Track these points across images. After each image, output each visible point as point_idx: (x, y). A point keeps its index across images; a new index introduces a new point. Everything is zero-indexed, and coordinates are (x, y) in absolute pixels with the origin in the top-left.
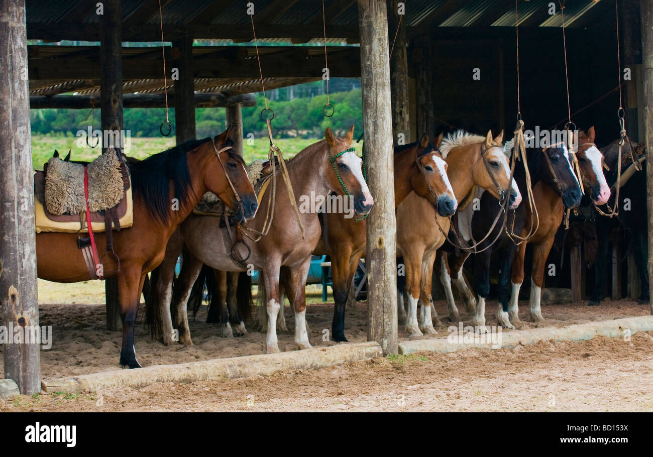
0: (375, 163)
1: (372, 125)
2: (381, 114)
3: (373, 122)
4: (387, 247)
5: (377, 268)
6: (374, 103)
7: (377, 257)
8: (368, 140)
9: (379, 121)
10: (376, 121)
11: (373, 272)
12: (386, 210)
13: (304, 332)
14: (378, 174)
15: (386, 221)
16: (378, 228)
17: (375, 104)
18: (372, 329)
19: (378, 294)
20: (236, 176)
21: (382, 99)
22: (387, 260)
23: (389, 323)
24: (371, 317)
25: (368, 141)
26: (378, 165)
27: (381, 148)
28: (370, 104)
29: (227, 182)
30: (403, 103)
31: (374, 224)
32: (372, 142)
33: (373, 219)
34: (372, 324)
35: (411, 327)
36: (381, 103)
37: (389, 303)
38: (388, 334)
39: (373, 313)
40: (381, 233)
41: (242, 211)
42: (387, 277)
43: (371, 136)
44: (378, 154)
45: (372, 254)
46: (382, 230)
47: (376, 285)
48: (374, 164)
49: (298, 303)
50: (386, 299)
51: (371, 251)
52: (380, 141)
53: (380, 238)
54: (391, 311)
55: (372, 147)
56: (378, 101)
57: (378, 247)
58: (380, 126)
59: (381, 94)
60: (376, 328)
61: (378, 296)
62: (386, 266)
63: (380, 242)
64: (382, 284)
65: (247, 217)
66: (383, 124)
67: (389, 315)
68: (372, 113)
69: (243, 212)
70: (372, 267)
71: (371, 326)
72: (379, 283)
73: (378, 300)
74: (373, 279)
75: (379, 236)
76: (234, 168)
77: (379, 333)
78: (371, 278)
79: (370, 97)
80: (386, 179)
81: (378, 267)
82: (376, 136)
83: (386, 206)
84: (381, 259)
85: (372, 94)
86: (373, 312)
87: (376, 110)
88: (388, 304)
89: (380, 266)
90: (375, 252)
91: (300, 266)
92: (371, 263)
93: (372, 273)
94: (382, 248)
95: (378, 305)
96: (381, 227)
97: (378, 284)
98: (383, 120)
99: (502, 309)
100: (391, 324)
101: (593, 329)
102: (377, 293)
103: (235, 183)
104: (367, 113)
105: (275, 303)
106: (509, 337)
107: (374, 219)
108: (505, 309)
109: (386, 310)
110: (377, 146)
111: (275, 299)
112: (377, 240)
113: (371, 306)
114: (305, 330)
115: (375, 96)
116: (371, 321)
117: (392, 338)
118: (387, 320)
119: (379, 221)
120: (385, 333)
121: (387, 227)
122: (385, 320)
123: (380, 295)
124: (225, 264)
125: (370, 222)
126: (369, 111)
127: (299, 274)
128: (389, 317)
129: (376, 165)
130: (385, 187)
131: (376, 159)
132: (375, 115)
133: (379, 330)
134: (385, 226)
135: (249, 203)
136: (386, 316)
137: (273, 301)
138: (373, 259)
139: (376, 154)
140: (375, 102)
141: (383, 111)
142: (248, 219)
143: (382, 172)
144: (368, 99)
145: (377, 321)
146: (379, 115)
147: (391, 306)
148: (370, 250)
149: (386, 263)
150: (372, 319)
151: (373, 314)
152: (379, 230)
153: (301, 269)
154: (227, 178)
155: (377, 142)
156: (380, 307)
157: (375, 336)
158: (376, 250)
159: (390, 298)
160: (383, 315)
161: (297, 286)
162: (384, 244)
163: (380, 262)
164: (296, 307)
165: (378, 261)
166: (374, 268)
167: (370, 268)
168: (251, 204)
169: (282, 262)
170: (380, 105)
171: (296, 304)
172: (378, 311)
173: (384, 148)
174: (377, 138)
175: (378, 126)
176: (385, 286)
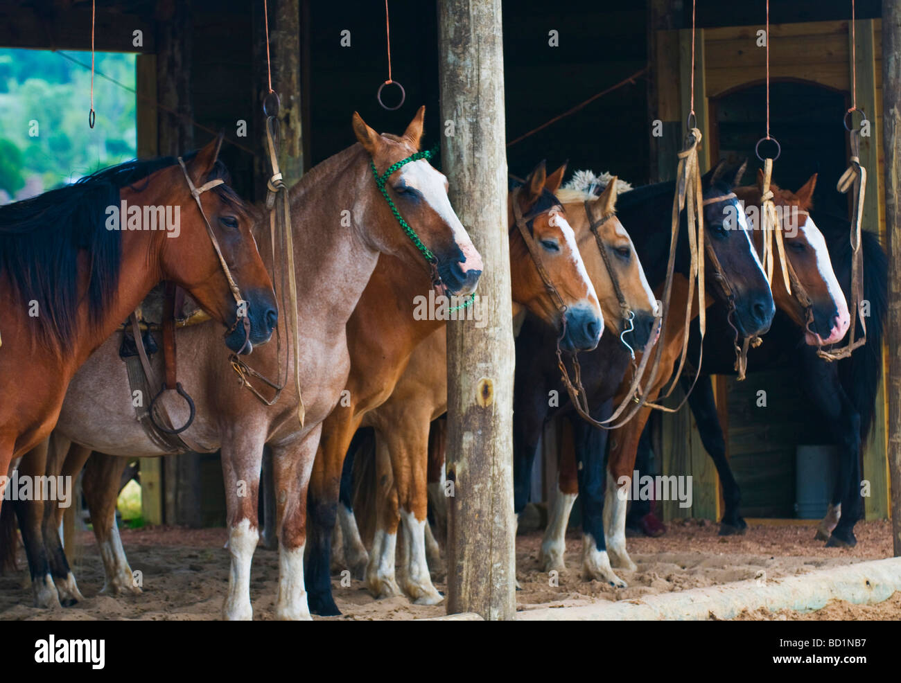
0: (476, 215)
1: (467, 130)
2: (488, 107)
3: (471, 124)
4: (499, 401)
5: (476, 449)
6: (472, 82)
7: (477, 424)
8: (456, 164)
9: (484, 123)
10: (477, 122)
11: (469, 458)
12: (498, 320)
13: (302, 594)
14: (482, 240)
15: (497, 344)
16: (480, 360)
17: (476, 82)
18: (463, 586)
19: (479, 507)
20: (235, 246)
21: (490, 72)
22: (499, 431)
23: (503, 572)
24: (462, 558)
25: (459, 166)
26: (480, 219)
27: (489, 183)
28: (464, 85)
29: (214, 260)
30: (292, 97)
31: (470, 351)
32: (469, 169)
33: (469, 340)
34: (465, 572)
35: (418, 583)
36: (488, 81)
37: (502, 526)
38: (500, 596)
39: (468, 549)
40: (487, 372)
41: (246, 327)
42: (499, 469)
43: (465, 156)
44: (482, 194)
45: (466, 417)
46: (489, 365)
47: (476, 488)
48: (473, 218)
49: (292, 528)
50: (497, 519)
51: (464, 410)
52: (486, 167)
53: (486, 382)
54: (507, 544)
55: (467, 179)
56: (482, 78)
57: (481, 402)
58: (485, 133)
59: (488, 62)
60: (475, 583)
61: (480, 512)
62: (498, 444)
63: (486, 392)
64: (490, 485)
65: (254, 341)
66: (492, 129)
67: (502, 555)
68: (467, 105)
69: (248, 328)
70: (465, 446)
71: (461, 580)
72: (482, 483)
73: (479, 522)
74: (468, 474)
75: (484, 377)
76: (232, 229)
77: (482, 595)
78: (464, 472)
79: (463, 69)
80: (499, 251)
81: (481, 446)
82: (477, 155)
83: (498, 311)
84: (487, 429)
85: (468, 61)
86: (468, 547)
87: (477, 98)
88: (499, 530)
89: (484, 445)
90: (474, 414)
91: (300, 443)
92: (464, 438)
93: (464, 460)
94: (491, 406)
95: (480, 532)
96: (487, 358)
97: (480, 485)
98: (492, 121)
99: (594, 546)
100: (505, 573)
101: (824, 586)
102: (477, 504)
103: (233, 263)
104: (456, 104)
105: (250, 527)
106: (690, 602)
107: (472, 340)
108: (601, 546)
109: (496, 544)
110: (479, 179)
111: (251, 520)
112: (480, 386)
113: (463, 533)
114: (303, 588)
115: (475, 67)
116: (461, 568)
117: (508, 606)
118: (499, 565)
119: (482, 345)
120: (495, 595)
121: (500, 359)
122: (495, 566)
123: (485, 509)
124: (126, 440)
125: (462, 347)
126: (460, 99)
127: (296, 462)
128: (501, 559)
129: (476, 220)
130: (495, 268)
131: (476, 206)
132: (474, 108)
133: (482, 588)
134: (496, 356)
135: (263, 311)
136: (496, 556)
137: (246, 523)
138: (469, 430)
139: (477, 195)
140: (475, 79)
141: (491, 101)
142: (256, 345)
143: (490, 235)
144: (459, 71)
145: (476, 566)
146: (483, 108)
147: (505, 533)
148: (460, 409)
149: (498, 439)
150: (465, 563)
151: (467, 552)
152: (483, 365)
153: (300, 450)
154: (215, 250)
155: (479, 169)
156: (485, 536)
157: (471, 601)
158: (475, 408)
159: (503, 516)
160: (491, 553)
161: (289, 490)
162: (494, 396)
163: (483, 435)
164: (285, 537)
165: (480, 432)
166: (470, 449)
167: (460, 448)
168: (267, 311)
169: (268, 436)
170: (485, 86)
171: (285, 530)
172: (478, 544)
173: (494, 183)
174: (479, 159)
175: (482, 133)
176: (494, 489)
